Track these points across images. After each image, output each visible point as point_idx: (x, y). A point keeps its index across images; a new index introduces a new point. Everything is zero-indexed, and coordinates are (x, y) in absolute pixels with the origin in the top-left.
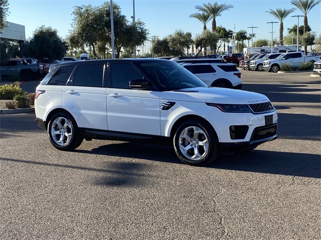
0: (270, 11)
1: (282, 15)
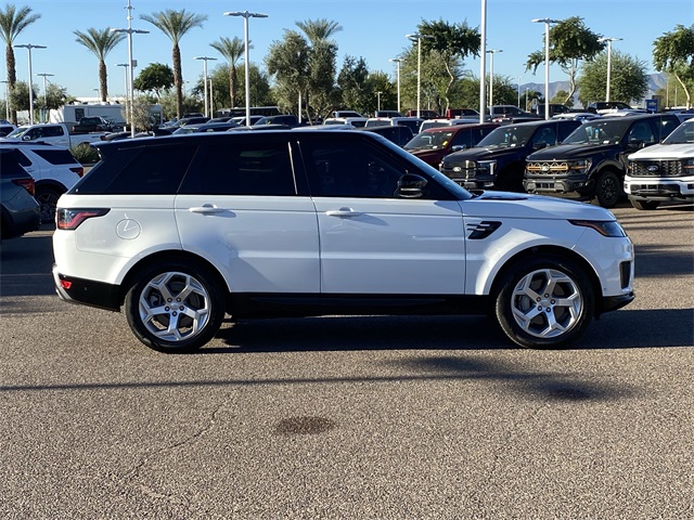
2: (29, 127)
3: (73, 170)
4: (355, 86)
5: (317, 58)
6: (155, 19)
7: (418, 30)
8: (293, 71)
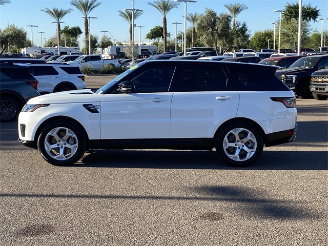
0: (46, 10)
1: (59, 14)
2: (85, 56)
3: (79, 77)
4: (240, 36)
5: (221, 22)
6: (155, 4)
7: (285, 8)
8: (209, 29)
